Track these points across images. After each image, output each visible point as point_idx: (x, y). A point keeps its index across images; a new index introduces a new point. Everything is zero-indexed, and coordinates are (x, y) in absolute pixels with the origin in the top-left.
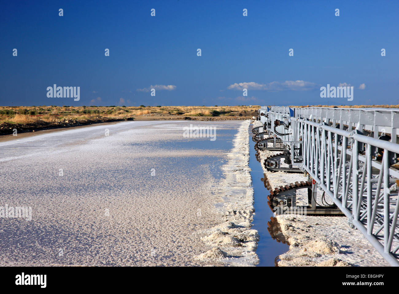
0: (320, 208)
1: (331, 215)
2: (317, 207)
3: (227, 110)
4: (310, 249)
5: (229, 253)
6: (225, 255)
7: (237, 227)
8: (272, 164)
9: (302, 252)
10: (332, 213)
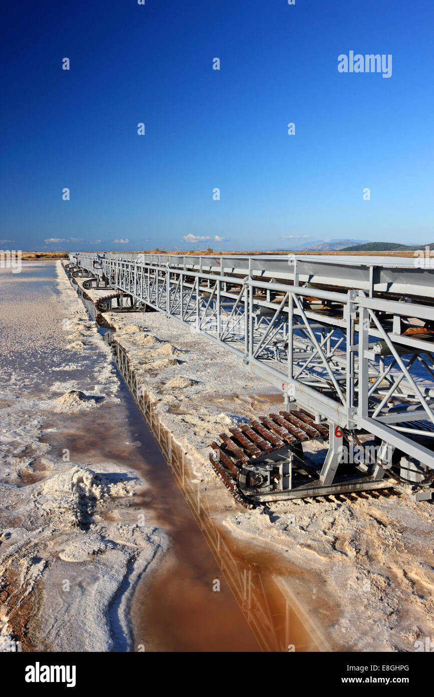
0: (125, 308)
1: (130, 312)
2: (123, 308)
3: (44, 254)
4: (128, 330)
5: (85, 334)
6: (84, 336)
7: (83, 320)
8: (87, 285)
9: (124, 332)
10: (131, 311)
